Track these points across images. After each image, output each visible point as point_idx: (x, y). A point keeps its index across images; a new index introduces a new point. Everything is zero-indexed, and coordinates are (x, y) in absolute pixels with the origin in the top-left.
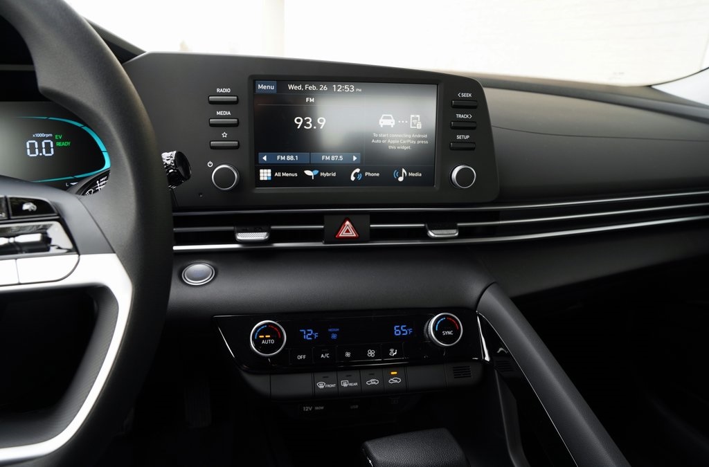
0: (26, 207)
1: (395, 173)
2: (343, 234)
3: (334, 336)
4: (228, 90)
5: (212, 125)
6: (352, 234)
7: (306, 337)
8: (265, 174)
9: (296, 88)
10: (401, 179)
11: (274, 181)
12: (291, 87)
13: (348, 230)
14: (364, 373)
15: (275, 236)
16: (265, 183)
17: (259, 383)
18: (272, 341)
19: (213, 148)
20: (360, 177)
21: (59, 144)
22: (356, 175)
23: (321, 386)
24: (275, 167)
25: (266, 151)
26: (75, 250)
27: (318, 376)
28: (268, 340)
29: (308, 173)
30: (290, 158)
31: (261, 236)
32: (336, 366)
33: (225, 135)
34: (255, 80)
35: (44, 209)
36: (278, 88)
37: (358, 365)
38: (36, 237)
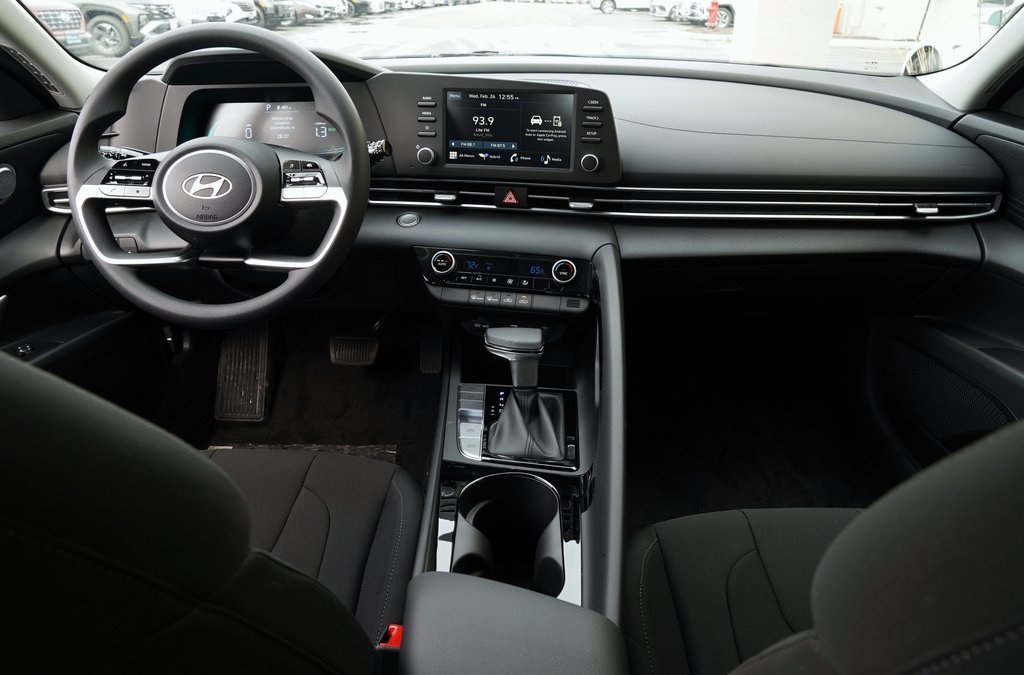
0: (308, 165)
1: (542, 158)
2: (507, 200)
3: (488, 268)
4: (429, 98)
5: (420, 121)
6: (514, 201)
7: (470, 267)
8: (453, 155)
9: (474, 96)
10: (546, 162)
11: (458, 160)
12: (471, 96)
13: (510, 198)
14: (504, 294)
15: (461, 199)
16: (453, 161)
17: (436, 291)
18: (445, 264)
19: (420, 136)
20: (517, 160)
21: (330, 130)
22: (514, 158)
23: (474, 298)
24: (459, 150)
25: (454, 139)
26: (326, 184)
27: (473, 292)
28: (443, 263)
29: (481, 155)
30: (470, 144)
31: (451, 197)
32: (486, 286)
33: (427, 128)
34: (446, 91)
35: (315, 167)
36: (462, 96)
37: (501, 288)
38: (312, 179)
